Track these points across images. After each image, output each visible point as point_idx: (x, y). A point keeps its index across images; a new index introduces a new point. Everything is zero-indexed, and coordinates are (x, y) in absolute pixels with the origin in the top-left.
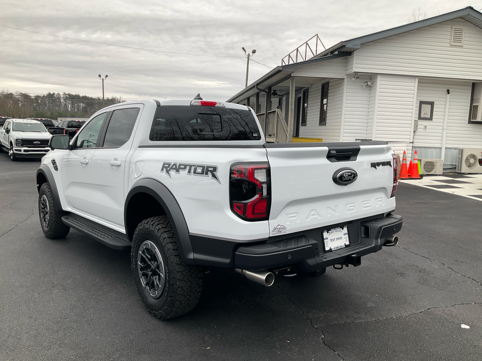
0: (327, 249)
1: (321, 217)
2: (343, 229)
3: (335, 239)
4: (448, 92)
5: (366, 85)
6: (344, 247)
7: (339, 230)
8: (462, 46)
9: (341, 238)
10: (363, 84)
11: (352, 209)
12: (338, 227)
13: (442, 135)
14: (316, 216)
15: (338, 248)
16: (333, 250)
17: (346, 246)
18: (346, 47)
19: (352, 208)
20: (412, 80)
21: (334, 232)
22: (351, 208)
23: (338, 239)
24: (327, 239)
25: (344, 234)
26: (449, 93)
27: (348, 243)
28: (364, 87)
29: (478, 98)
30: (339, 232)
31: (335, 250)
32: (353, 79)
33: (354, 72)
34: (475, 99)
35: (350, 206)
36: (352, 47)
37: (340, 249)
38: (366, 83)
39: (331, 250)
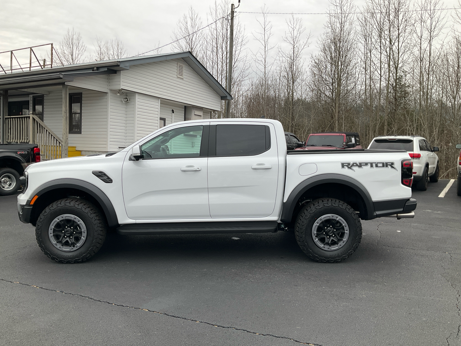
4: (173, 111)
5: (126, 100)
8: (183, 79)
10: (123, 100)
13: (171, 144)
18: (120, 66)
20: (156, 100)
26: (173, 113)
28: (124, 102)
29: (189, 117)
32: (118, 94)
33: (122, 89)
34: (187, 118)
36: (124, 67)
38: (126, 99)
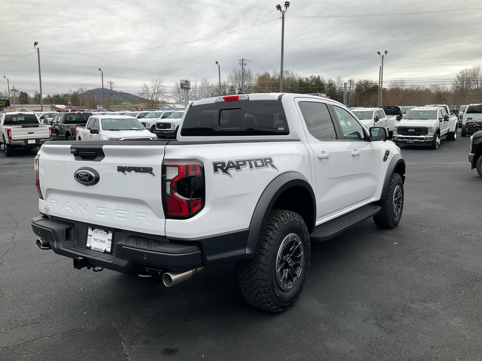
0: (88, 245)
1: (72, 211)
2: (108, 233)
3: (99, 240)
6: (103, 251)
7: (104, 233)
9: (104, 242)
11: (103, 214)
12: (103, 229)
14: (69, 208)
15: (96, 250)
16: (91, 248)
17: (105, 252)
19: (103, 212)
21: (99, 232)
22: (101, 212)
23: (101, 241)
24: (92, 236)
25: (108, 240)
27: (109, 250)
30: (104, 235)
31: (93, 250)
35: (101, 210)
37: (98, 251)
39: (89, 248)
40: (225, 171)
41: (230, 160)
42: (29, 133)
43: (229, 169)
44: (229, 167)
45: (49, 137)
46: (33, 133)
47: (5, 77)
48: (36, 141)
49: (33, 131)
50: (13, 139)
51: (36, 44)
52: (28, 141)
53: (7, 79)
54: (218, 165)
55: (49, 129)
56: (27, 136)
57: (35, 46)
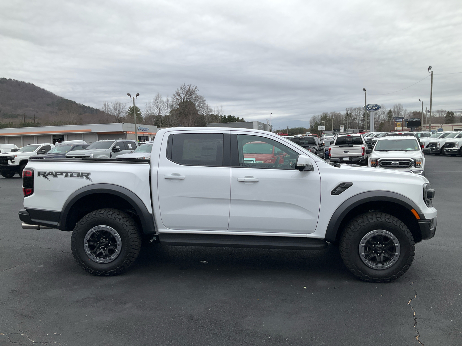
40: (45, 177)
41: (51, 171)
42: (344, 152)
43: (48, 176)
44: (48, 174)
45: (361, 155)
46: (348, 152)
47: (420, 100)
48: (350, 159)
49: (348, 151)
50: (332, 156)
51: (430, 68)
52: (344, 158)
53: (421, 101)
54: (41, 173)
55: (362, 149)
56: (343, 154)
57: (429, 71)
